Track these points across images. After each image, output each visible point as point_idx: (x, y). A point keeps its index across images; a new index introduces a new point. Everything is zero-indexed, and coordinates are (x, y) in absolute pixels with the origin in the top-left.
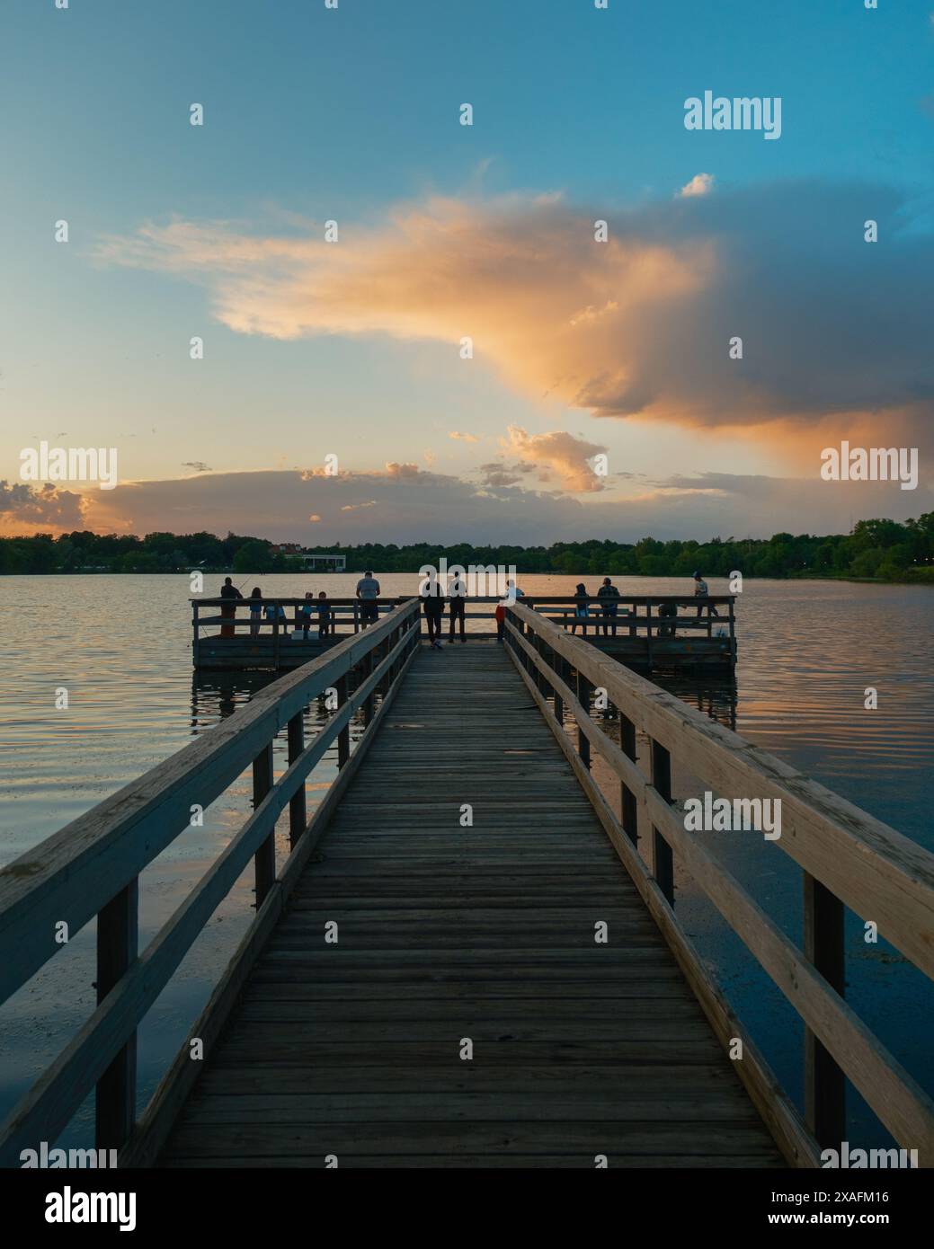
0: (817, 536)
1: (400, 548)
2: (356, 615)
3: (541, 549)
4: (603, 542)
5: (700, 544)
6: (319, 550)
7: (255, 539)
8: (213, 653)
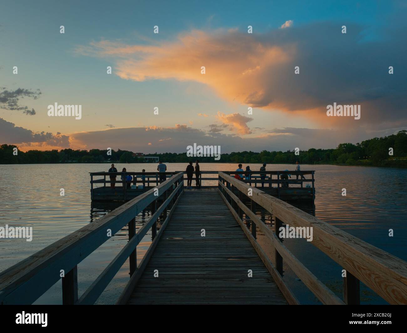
0: (324, 149)
1: (178, 154)
2: (157, 179)
3: (227, 154)
4: (249, 152)
5: (283, 152)
6: (150, 155)
7: (128, 151)
8: (99, 194)
